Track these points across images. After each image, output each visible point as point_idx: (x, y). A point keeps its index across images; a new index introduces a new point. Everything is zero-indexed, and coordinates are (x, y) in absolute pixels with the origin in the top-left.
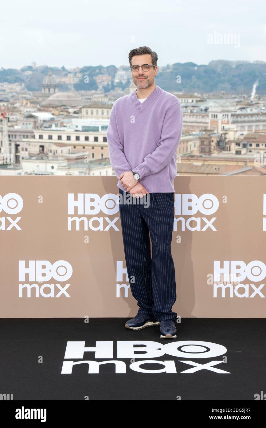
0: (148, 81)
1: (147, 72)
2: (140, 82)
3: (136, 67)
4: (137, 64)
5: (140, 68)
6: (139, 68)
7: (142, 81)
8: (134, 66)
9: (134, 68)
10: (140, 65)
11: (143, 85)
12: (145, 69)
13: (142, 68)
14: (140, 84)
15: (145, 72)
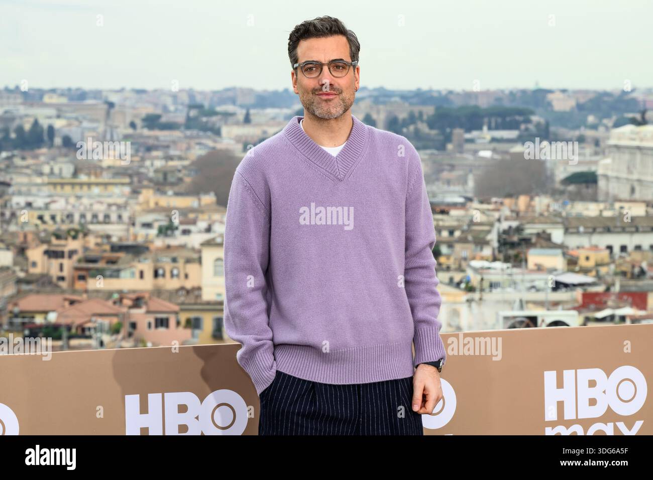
0: (343, 100)
1: (342, 80)
2: (324, 102)
3: (313, 67)
4: (315, 59)
5: (325, 68)
6: (322, 69)
7: (330, 100)
8: (308, 63)
9: (306, 70)
10: (324, 62)
11: (333, 111)
12: (335, 70)
13: (329, 69)
14: (325, 109)
15: (336, 80)
